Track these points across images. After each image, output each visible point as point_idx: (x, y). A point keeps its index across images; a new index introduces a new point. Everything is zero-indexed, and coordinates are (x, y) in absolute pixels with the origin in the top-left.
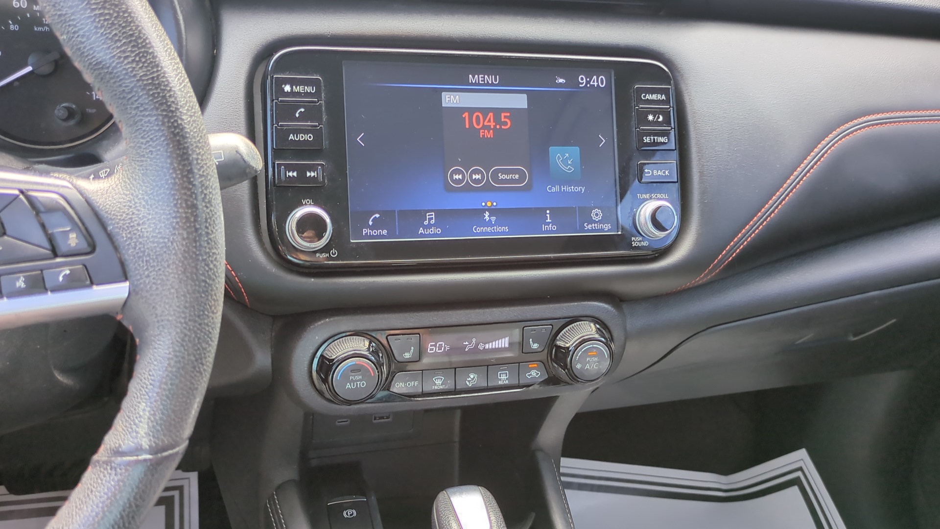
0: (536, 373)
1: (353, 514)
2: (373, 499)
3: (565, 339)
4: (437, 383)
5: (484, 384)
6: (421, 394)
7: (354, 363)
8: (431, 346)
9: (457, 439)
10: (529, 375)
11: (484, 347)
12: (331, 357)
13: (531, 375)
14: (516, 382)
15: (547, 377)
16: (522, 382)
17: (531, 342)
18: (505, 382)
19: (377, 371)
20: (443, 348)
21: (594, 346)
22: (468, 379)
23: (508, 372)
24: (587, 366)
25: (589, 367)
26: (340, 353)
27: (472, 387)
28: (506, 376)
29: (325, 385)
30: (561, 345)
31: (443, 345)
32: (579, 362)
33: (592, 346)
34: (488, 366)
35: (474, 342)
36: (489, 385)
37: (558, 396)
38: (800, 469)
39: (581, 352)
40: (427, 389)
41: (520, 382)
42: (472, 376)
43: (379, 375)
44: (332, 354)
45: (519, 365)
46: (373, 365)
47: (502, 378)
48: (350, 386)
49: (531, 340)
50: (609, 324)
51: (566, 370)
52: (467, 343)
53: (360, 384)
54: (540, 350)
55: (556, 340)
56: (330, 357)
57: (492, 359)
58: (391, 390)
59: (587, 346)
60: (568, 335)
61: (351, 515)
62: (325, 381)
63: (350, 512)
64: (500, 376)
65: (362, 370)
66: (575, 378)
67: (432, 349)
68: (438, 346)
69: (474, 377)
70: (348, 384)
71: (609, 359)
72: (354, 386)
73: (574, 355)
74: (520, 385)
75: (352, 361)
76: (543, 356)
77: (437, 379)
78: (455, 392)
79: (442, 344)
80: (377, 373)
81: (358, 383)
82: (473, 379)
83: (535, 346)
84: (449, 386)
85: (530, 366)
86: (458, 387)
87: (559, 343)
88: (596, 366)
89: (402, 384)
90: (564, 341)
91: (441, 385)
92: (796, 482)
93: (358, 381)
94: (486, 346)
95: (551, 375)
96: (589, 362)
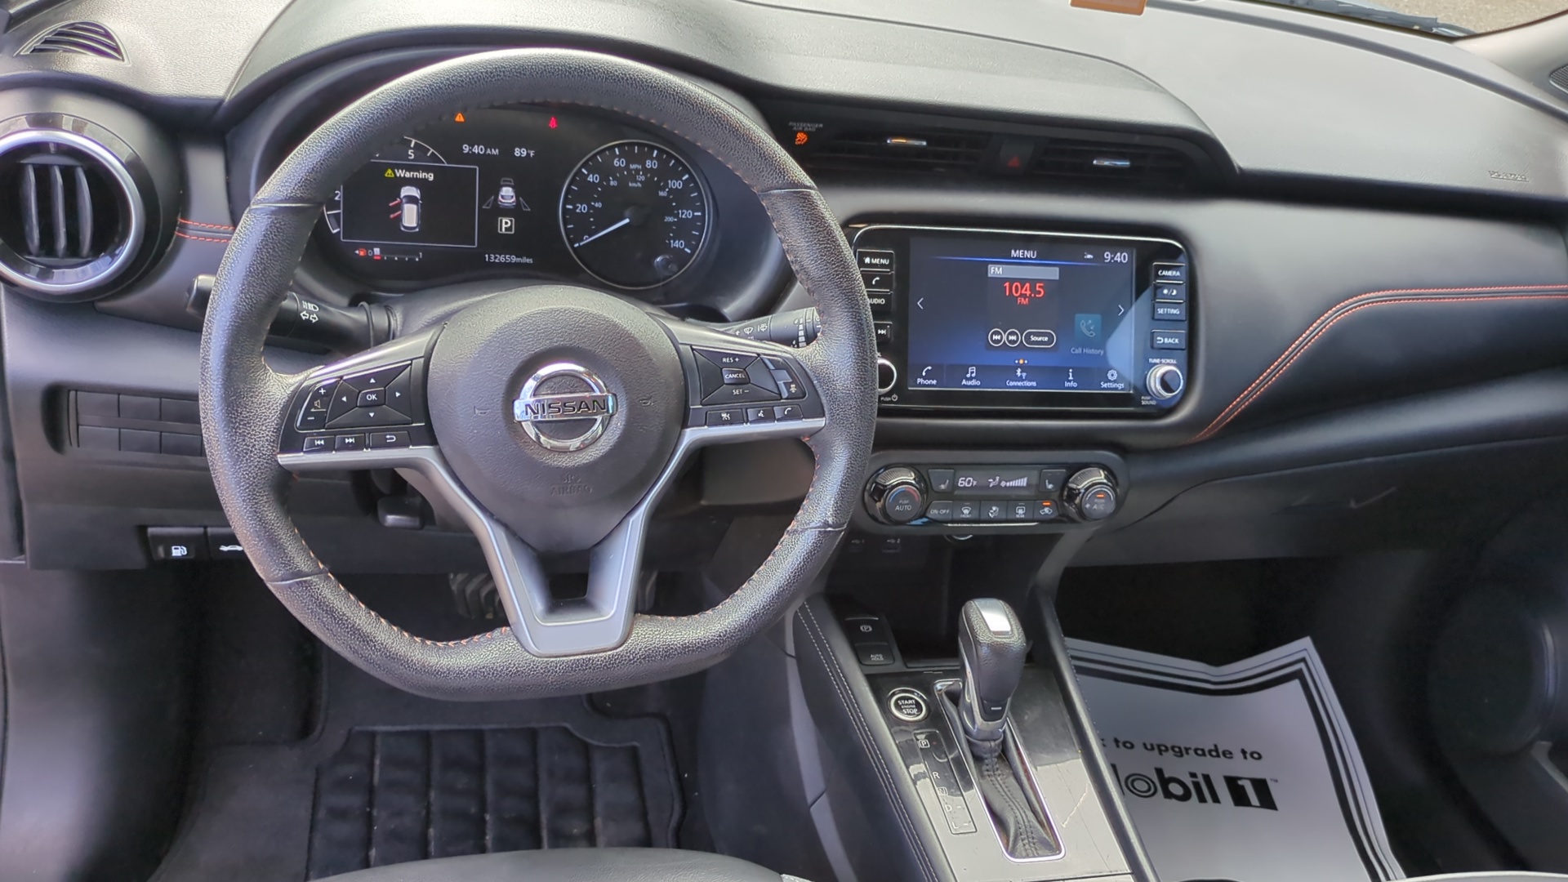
0: (1049, 510)
2: (884, 619)
3: (1077, 482)
4: (964, 512)
5: (1004, 516)
6: (951, 520)
7: (903, 490)
8: (962, 480)
10: (1043, 512)
13: (1045, 512)
14: (1030, 517)
15: (1058, 514)
17: (1047, 483)
18: (1021, 516)
19: (918, 497)
20: (971, 483)
21: (1102, 489)
22: (990, 511)
23: (1024, 507)
24: (1095, 507)
26: (894, 481)
27: (994, 518)
28: (1023, 510)
30: (1073, 487)
32: (1087, 502)
34: (1008, 501)
35: (997, 479)
36: (1008, 518)
37: (1064, 534)
38: (1303, 660)
39: (1090, 494)
40: (957, 516)
41: (1035, 517)
42: (994, 509)
43: (920, 502)
45: (1035, 502)
46: (916, 491)
47: (1019, 512)
48: (898, 509)
50: (1115, 472)
51: (1076, 510)
53: (906, 506)
54: (1054, 490)
55: (1068, 483)
56: (884, 483)
57: (1012, 496)
58: (929, 515)
59: (1097, 488)
60: (1079, 479)
65: (908, 496)
66: (1083, 516)
67: (962, 483)
68: (967, 480)
69: (996, 510)
71: (1114, 502)
72: (901, 509)
73: (1084, 496)
74: (1035, 520)
75: (901, 488)
76: (1056, 496)
77: (965, 508)
78: (980, 521)
79: (971, 479)
80: (920, 499)
82: (994, 511)
83: (1050, 486)
84: (975, 515)
85: (1044, 504)
86: (982, 517)
87: (1071, 485)
88: (1103, 508)
89: (937, 511)
90: (1075, 484)
91: (968, 514)
92: (1298, 675)
94: (1008, 484)
95: (1061, 512)
96: (1096, 503)
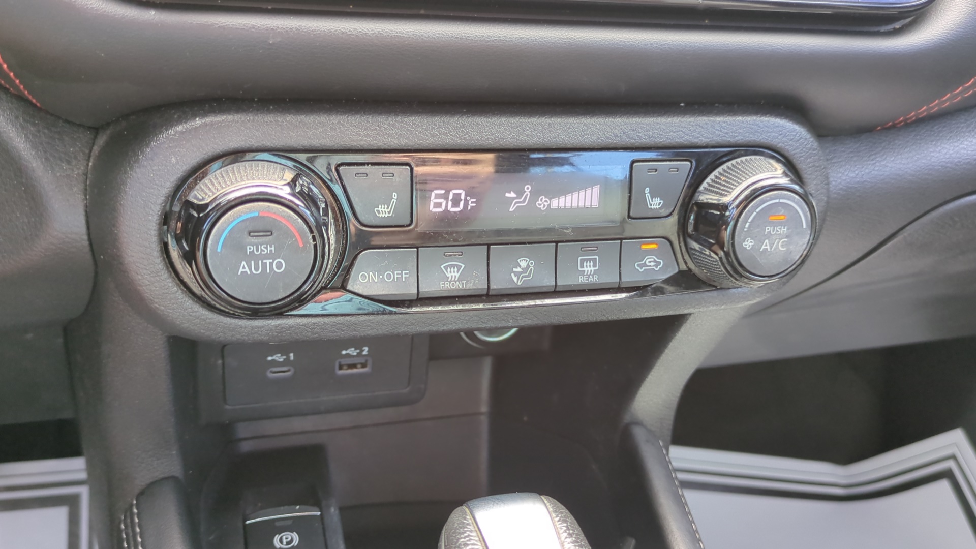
0: (655, 261)
1: (291, 541)
2: (333, 511)
3: (719, 188)
4: (449, 275)
5: (547, 281)
6: (416, 298)
7: (256, 214)
8: (437, 196)
9: (484, 408)
10: (641, 266)
11: (549, 205)
12: (203, 199)
13: (645, 265)
14: (612, 279)
15: (676, 271)
16: (629, 278)
17: (648, 195)
18: (591, 279)
19: (310, 238)
20: (462, 203)
21: (782, 201)
22: (515, 270)
23: (597, 257)
24: (766, 245)
25: (768, 247)
26: (218, 193)
27: (524, 286)
28: (595, 266)
29: (191, 266)
30: (710, 201)
31: (463, 197)
32: (749, 234)
33: (777, 201)
34: (557, 242)
35: (527, 192)
36: (559, 284)
37: (690, 314)
38: (953, 457)
39: (755, 213)
40: (430, 287)
41: (623, 279)
42: (523, 264)
43: (315, 246)
44: (206, 194)
45: (621, 243)
46: (300, 220)
47: (585, 269)
48: (247, 269)
49: (647, 189)
51: (721, 253)
52: (513, 195)
53: (271, 264)
54: (664, 212)
55: (697, 194)
56: (200, 200)
57: (567, 229)
58: (349, 287)
59: (769, 199)
60: (725, 181)
61: (288, 543)
62: (189, 257)
63: (287, 536)
64: (582, 266)
65: (275, 235)
66: (740, 269)
67: (439, 205)
68: (451, 197)
69: (528, 266)
70: (244, 263)
71: (809, 232)
72: (257, 269)
73: (740, 220)
74: (622, 286)
75: (250, 211)
76: (670, 226)
77: (451, 266)
78: (488, 296)
79: (460, 194)
80: (311, 241)
81: (268, 262)
82: (525, 270)
83: (655, 204)
84: (477, 283)
85: (644, 247)
86: (493, 286)
87: (704, 197)
88: (782, 246)
89: (373, 277)
90: (717, 193)
91: (459, 280)
92: (947, 475)
93: (267, 256)
94: (555, 203)
95: (683, 267)
96: (769, 236)
